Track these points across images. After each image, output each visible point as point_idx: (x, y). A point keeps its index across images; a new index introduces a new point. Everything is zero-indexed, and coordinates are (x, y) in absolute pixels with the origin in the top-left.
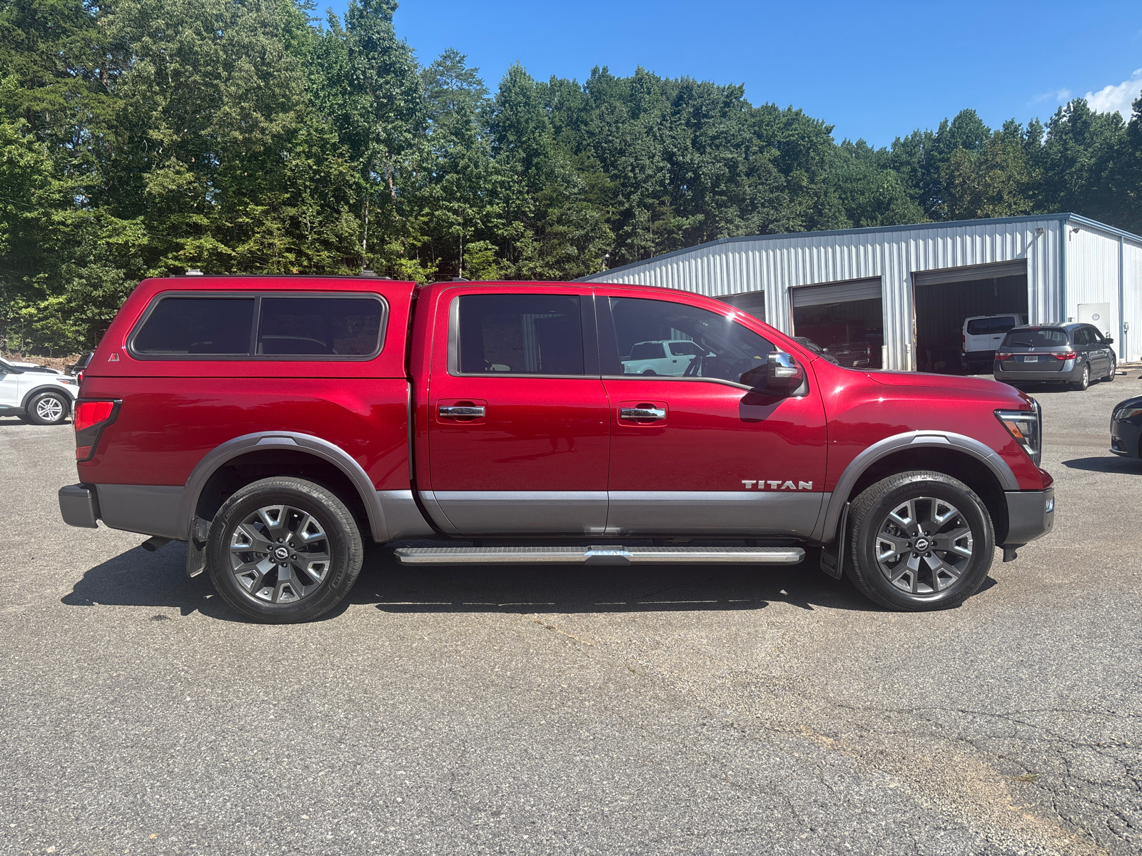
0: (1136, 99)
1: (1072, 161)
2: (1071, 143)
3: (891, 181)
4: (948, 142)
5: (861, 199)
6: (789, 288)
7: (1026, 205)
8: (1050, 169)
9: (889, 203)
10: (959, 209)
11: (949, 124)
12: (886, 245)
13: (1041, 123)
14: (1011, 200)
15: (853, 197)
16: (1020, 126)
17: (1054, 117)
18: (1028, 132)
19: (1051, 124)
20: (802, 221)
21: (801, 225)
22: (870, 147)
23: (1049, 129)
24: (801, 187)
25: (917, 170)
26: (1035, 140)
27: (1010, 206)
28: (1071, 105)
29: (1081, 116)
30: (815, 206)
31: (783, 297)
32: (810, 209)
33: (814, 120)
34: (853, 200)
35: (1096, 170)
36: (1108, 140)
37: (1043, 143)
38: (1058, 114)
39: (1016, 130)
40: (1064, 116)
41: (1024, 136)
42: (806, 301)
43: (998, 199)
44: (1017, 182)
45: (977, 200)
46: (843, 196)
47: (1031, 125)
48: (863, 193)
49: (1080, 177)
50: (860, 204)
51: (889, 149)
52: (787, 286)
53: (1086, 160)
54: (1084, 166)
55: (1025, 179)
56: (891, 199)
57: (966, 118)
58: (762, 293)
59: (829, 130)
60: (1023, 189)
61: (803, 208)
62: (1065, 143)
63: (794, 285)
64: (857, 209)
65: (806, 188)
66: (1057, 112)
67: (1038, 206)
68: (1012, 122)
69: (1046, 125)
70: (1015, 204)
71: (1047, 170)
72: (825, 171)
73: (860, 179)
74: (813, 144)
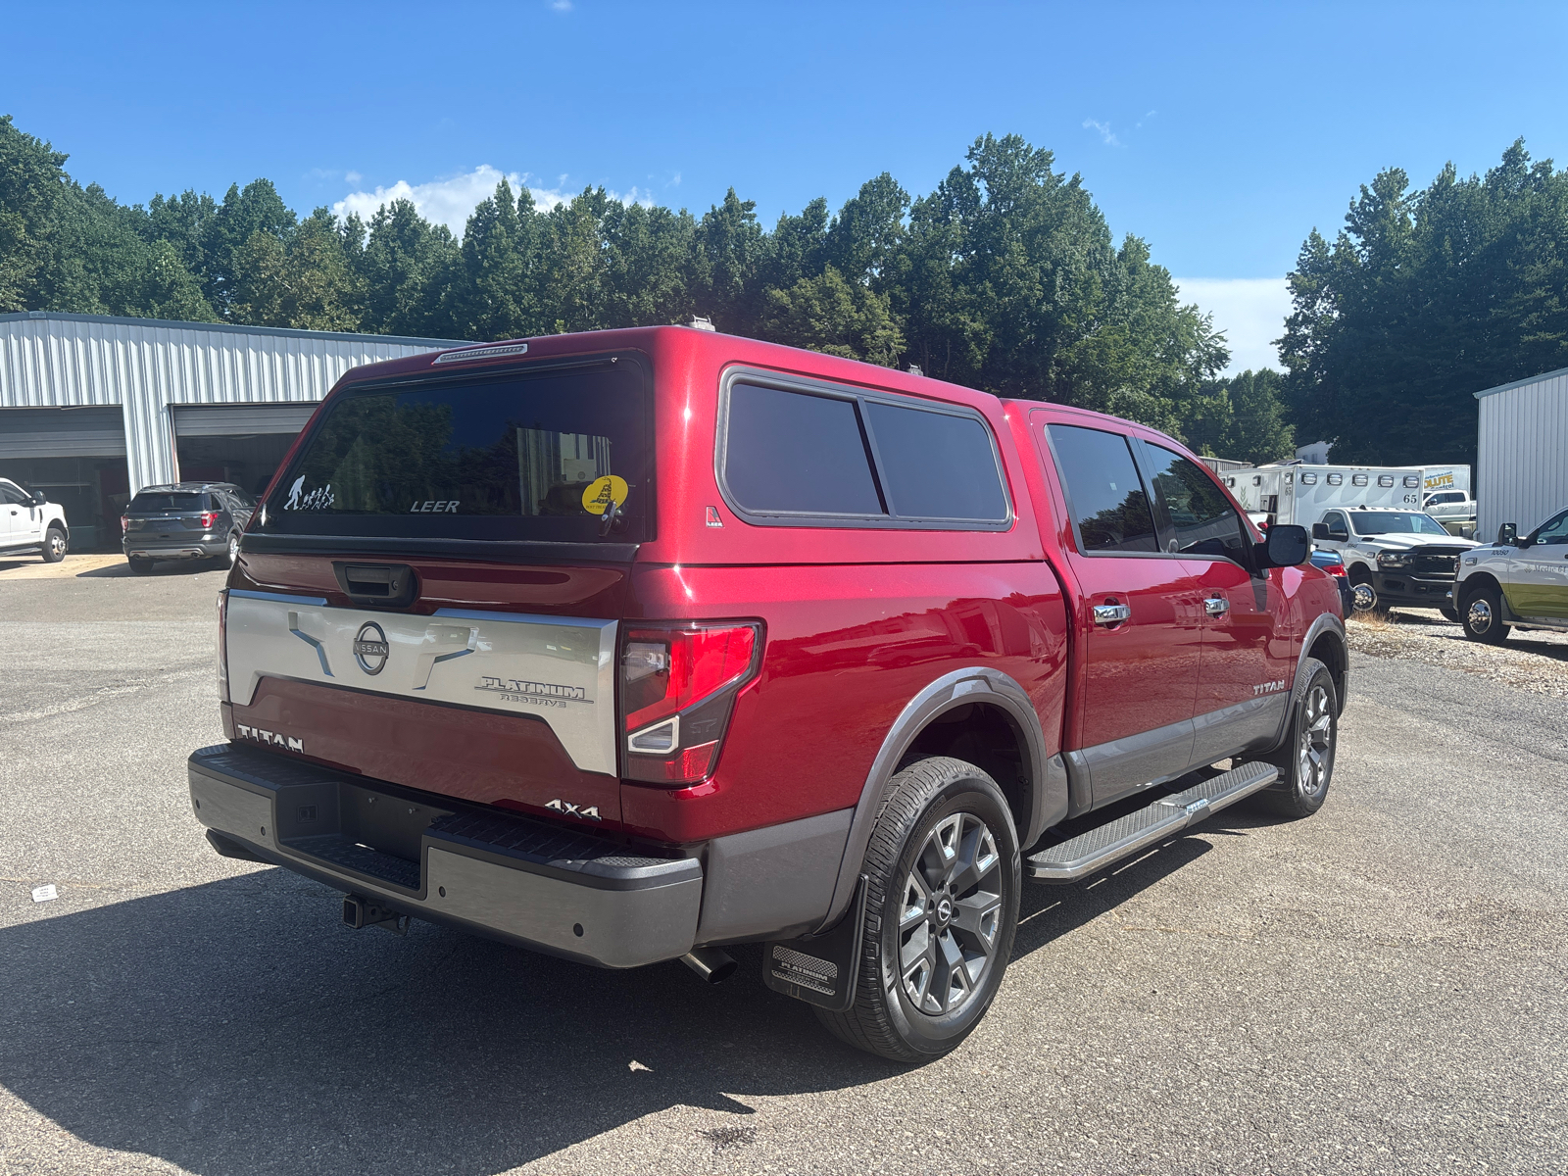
0: (471, 216)
1: (401, 276)
2: (400, 254)
3: (168, 256)
4: (240, 219)
5: (120, 276)
6: (169, 405)
7: (352, 322)
8: (377, 281)
9: (170, 290)
10: (267, 314)
11: (240, 193)
12: (329, 358)
13: (362, 221)
14: (334, 314)
15: (106, 269)
16: (335, 218)
17: (376, 216)
18: (346, 228)
19: (373, 225)
20: (18, 294)
21: (17, 301)
22: (110, 198)
23: (372, 231)
24: (12, 240)
25: (195, 247)
26: (355, 241)
27: (332, 320)
28: (396, 205)
29: (408, 222)
30: (40, 273)
31: (158, 418)
32: (31, 277)
33: (33, 139)
34: (107, 275)
35: (431, 292)
36: (442, 258)
37: (364, 247)
38: (381, 213)
39: (331, 221)
40: (388, 217)
41: (342, 232)
42: (198, 428)
43: (316, 308)
44: (338, 291)
45: (290, 306)
46: (90, 266)
47: (350, 219)
48: (121, 267)
49: (411, 297)
50: (119, 282)
51: (147, 209)
52: (165, 402)
53: (416, 277)
54: (417, 284)
55: (348, 289)
56: (173, 283)
57: (262, 190)
58: (119, 409)
59: (60, 161)
60: (346, 301)
61: (22, 273)
62: (393, 252)
63: (178, 401)
64: (113, 289)
65: (20, 242)
66: (379, 210)
67: (365, 326)
68: (326, 211)
69: (368, 224)
70: (338, 318)
71: (374, 282)
72: (52, 221)
73: (115, 245)
74: (34, 178)
